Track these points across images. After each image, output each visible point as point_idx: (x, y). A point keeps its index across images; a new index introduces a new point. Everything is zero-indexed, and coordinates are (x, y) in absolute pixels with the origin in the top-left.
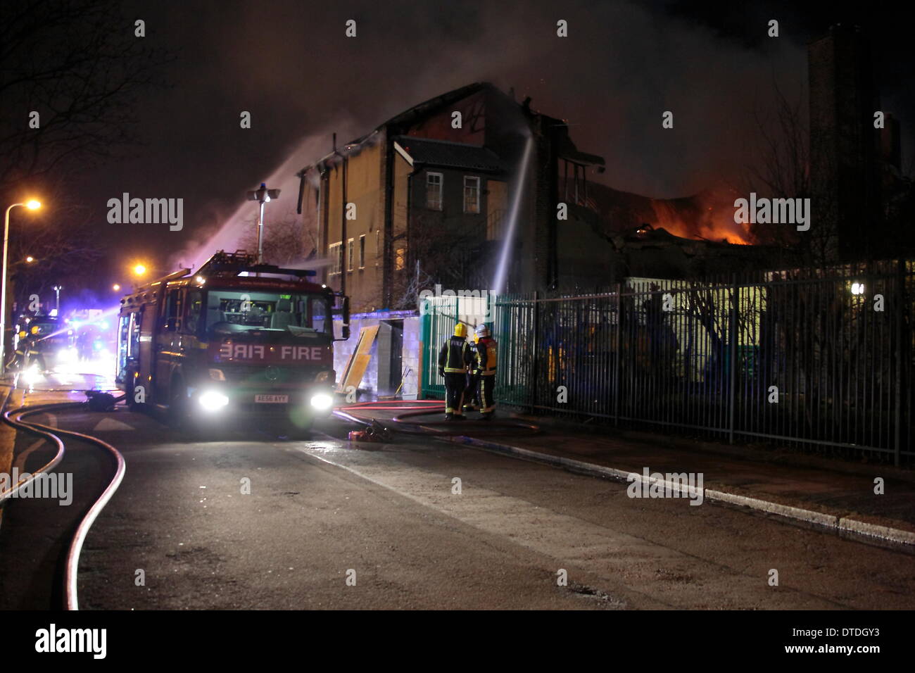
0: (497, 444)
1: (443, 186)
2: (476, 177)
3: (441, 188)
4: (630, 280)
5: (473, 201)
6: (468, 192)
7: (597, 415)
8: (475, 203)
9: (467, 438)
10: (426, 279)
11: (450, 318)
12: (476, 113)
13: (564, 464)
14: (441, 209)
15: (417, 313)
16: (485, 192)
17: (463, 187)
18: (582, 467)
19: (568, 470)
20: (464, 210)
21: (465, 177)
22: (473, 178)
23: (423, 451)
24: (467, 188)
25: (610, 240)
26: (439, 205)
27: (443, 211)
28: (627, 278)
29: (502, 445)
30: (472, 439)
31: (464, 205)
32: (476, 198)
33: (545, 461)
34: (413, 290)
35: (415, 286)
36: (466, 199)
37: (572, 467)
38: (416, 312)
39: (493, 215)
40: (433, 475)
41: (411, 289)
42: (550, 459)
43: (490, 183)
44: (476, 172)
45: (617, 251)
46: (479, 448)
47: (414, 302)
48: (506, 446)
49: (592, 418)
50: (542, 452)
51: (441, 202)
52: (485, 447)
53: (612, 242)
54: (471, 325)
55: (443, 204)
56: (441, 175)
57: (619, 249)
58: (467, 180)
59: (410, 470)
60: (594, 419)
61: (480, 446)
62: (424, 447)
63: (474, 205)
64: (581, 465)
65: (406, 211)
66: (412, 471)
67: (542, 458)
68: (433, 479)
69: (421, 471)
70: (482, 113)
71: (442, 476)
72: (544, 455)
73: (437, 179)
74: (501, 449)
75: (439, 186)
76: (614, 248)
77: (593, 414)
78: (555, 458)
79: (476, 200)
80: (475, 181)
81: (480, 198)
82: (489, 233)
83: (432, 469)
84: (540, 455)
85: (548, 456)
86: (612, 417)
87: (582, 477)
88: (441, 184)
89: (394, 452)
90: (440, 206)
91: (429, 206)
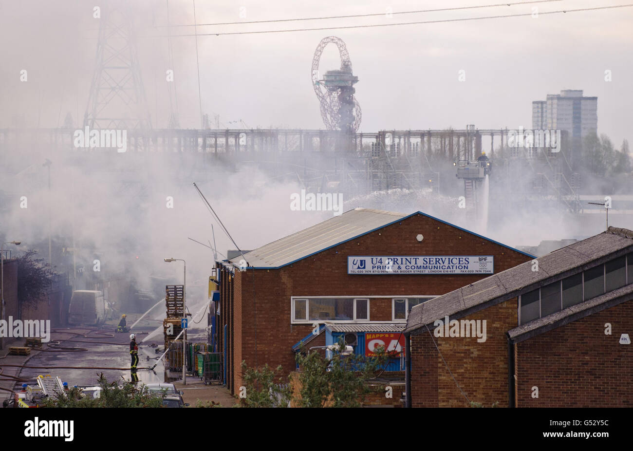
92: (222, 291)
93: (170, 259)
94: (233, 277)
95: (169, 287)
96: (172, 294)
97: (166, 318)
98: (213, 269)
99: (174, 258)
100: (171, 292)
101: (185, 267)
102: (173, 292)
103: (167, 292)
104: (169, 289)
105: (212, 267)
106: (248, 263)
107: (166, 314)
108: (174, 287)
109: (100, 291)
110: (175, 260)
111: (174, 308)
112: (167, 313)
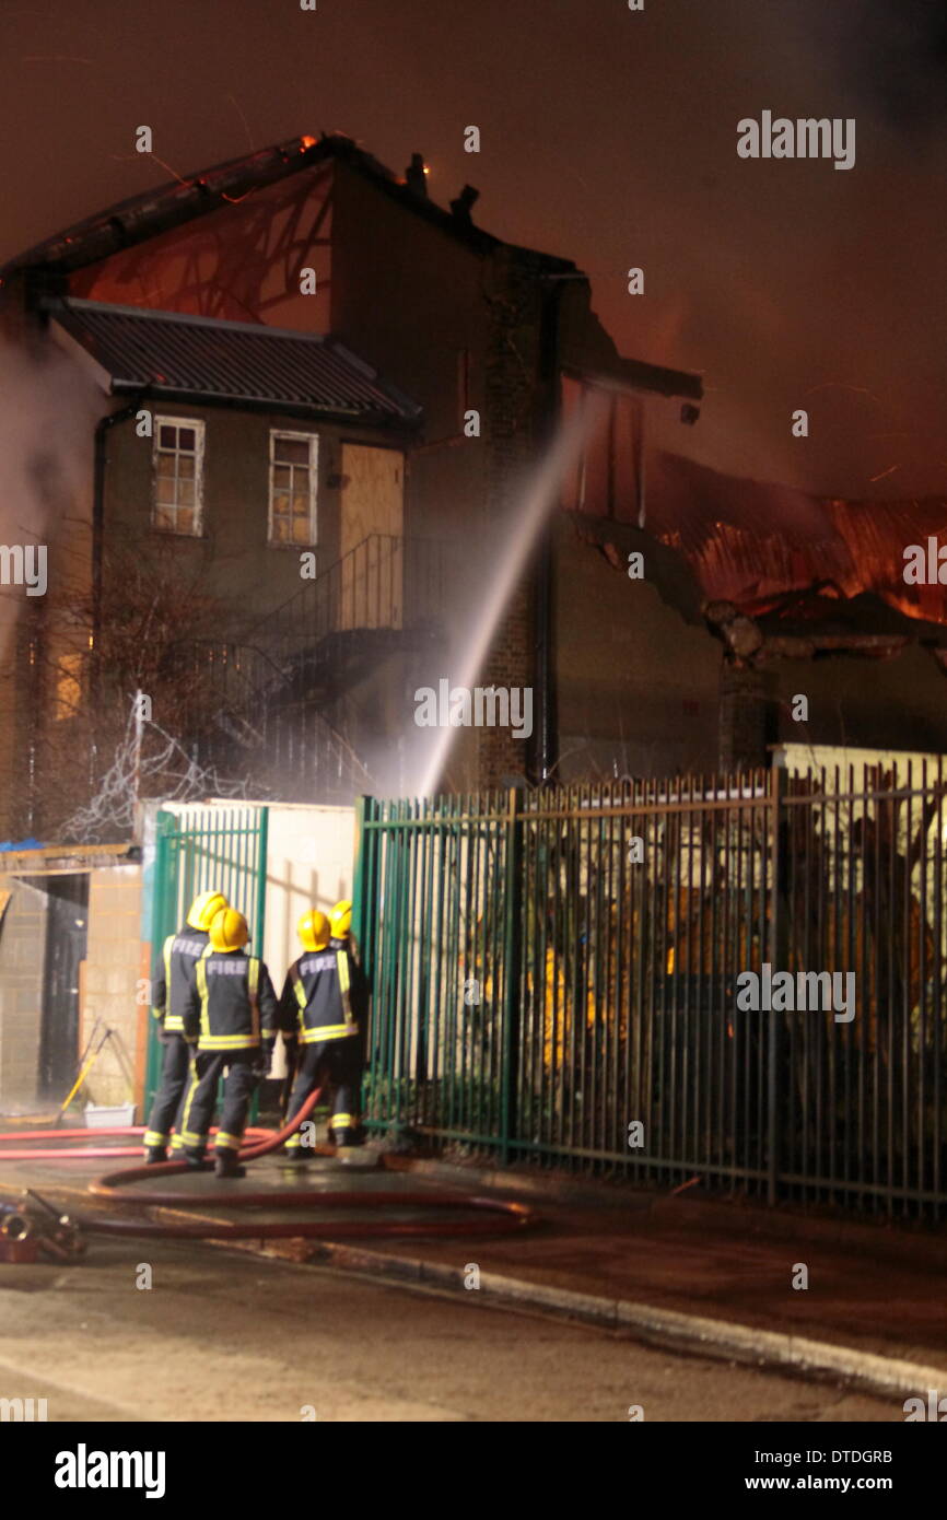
0: (416, 1263)
1: (205, 458)
2: (307, 435)
3: (198, 466)
4: (784, 752)
5: (298, 508)
6: (281, 481)
7: (707, 1168)
8: (305, 514)
9: (315, 1243)
10: (162, 749)
11: (239, 869)
12: (302, 233)
13: (630, 1325)
14: (200, 534)
15: (135, 855)
16: (333, 481)
17: (269, 463)
18: (689, 1332)
19: (643, 1339)
20: (270, 536)
21: (274, 432)
22: (295, 435)
23: (186, 1288)
24: (277, 468)
25: (715, 630)
26: (192, 518)
27: (205, 536)
28: (774, 747)
29: (429, 1265)
30: (331, 1246)
31: (270, 520)
32: (306, 498)
33: (574, 1315)
34: (122, 781)
35: (128, 768)
36: (275, 499)
37: (663, 1333)
38: (132, 850)
39: (360, 552)
40: (242, 1361)
41: (114, 778)
42: (585, 1308)
43: (349, 452)
44: (306, 418)
45: (739, 664)
46: (360, 1275)
47: (124, 821)
48: (444, 1269)
49: (695, 1181)
50: (558, 1285)
51: (197, 508)
52: (374, 1269)
53: (723, 638)
54: (301, 892)
55: (206, 517)
56: (198, 427)
57: (744, 659)
58: (278, 441)
59: (169, 1345)
60: (702, 1183)
61: (358, 1269)
62: (189, 1276)
63: (299, 521)
64: (682, 1325)
65: (90, 535)
66: (176, 1351)
67: (561, 1304)
68: (245, 1373)
69: (202, 1349)
70: (325, 232)
71: (270, 1364)
72: (564, 1293)
73: (188, 438)
74: (424, 1276)
75: (192, 458)
76: (729, 653)
77: (695, 1166)
78: (602, 1303)
79: (306, 504)
80: (305, 445)
81: (319, 498)
82: (346, 605)
83: (235, 1343)
84: (555, 1296)
85: (578, 1297)
86: (758, 1174)
87: (697, 1364)
88: (199, 453)
89: (98, 1290)
90: (196, 523)
91: (162, 522)
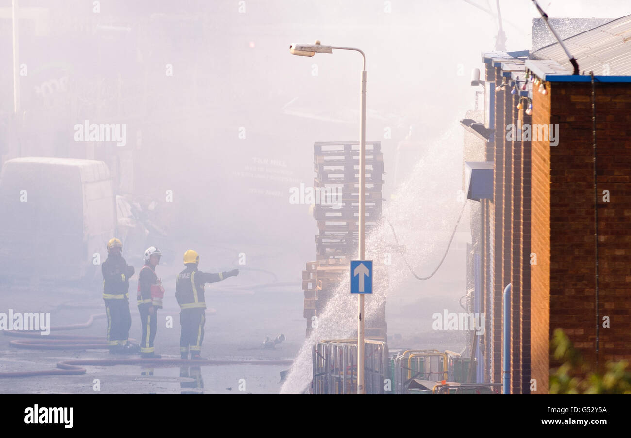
92: (499, 163)
93: (313, 43)
94: (528, 112)
95: (324, 148)
96: (335, 172)
97: (314, 260)
98: (474, 83)
99: (324, 43)
100: (332, 168)
101: (365, 74)
102: (342, 168)
103: (319, 166)
104: (328, 154)
105: (473, 79)
106: (573, 61)
107: (315, 245)
108: (341, 148)
109: (99, 162)
110: (329, 50)
111: (344, 223)
112: (319, 240)
